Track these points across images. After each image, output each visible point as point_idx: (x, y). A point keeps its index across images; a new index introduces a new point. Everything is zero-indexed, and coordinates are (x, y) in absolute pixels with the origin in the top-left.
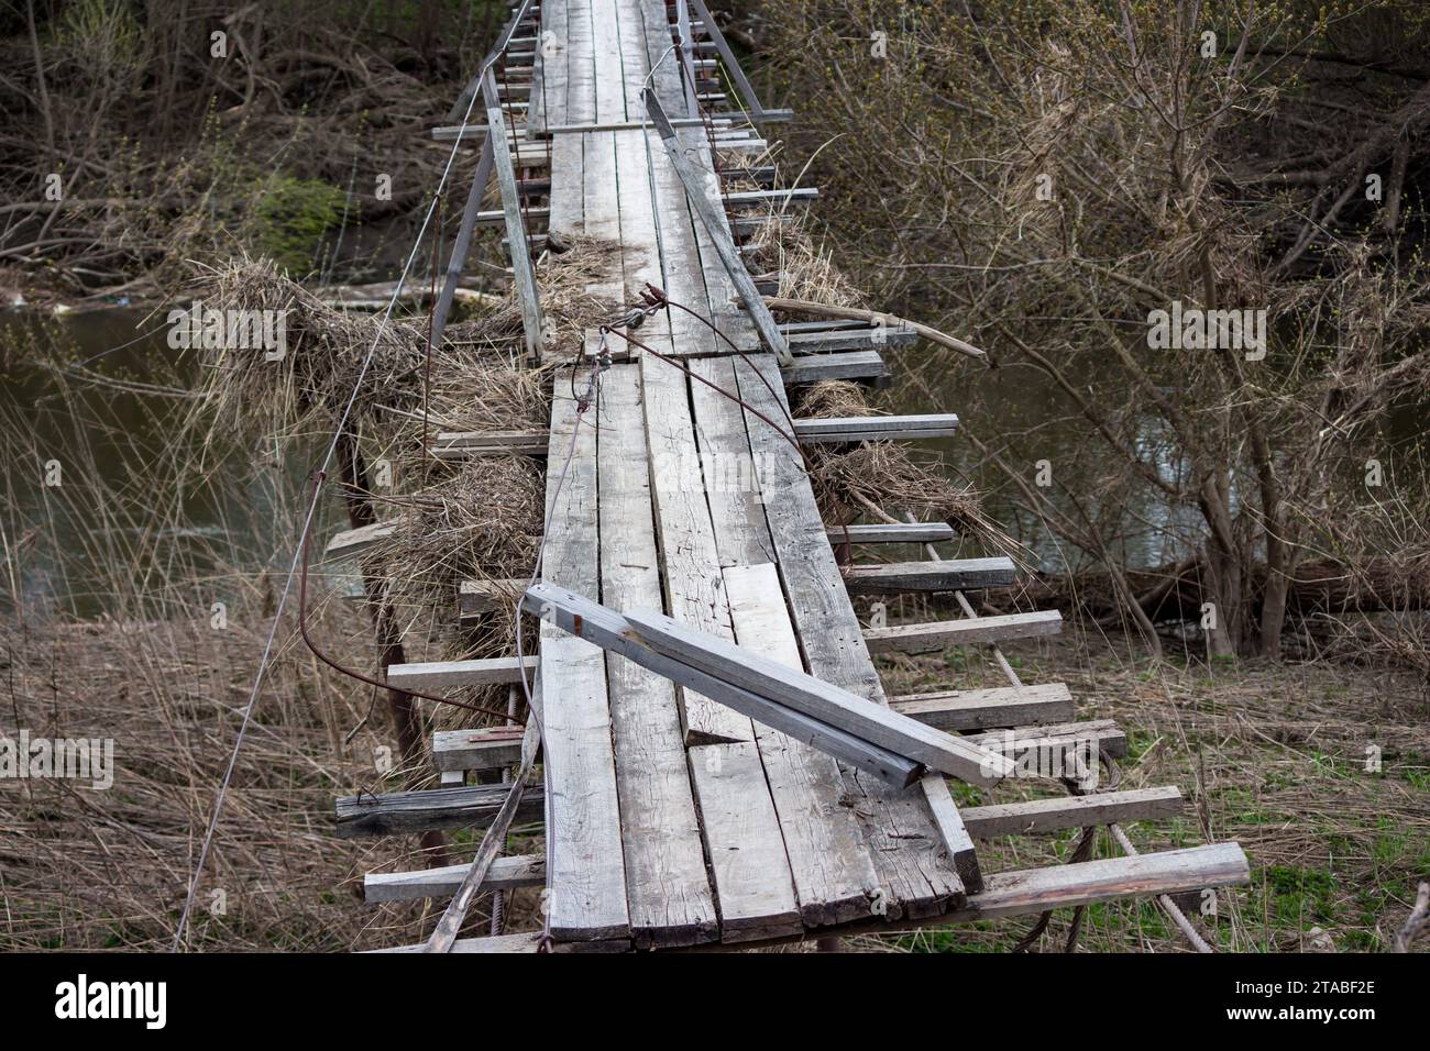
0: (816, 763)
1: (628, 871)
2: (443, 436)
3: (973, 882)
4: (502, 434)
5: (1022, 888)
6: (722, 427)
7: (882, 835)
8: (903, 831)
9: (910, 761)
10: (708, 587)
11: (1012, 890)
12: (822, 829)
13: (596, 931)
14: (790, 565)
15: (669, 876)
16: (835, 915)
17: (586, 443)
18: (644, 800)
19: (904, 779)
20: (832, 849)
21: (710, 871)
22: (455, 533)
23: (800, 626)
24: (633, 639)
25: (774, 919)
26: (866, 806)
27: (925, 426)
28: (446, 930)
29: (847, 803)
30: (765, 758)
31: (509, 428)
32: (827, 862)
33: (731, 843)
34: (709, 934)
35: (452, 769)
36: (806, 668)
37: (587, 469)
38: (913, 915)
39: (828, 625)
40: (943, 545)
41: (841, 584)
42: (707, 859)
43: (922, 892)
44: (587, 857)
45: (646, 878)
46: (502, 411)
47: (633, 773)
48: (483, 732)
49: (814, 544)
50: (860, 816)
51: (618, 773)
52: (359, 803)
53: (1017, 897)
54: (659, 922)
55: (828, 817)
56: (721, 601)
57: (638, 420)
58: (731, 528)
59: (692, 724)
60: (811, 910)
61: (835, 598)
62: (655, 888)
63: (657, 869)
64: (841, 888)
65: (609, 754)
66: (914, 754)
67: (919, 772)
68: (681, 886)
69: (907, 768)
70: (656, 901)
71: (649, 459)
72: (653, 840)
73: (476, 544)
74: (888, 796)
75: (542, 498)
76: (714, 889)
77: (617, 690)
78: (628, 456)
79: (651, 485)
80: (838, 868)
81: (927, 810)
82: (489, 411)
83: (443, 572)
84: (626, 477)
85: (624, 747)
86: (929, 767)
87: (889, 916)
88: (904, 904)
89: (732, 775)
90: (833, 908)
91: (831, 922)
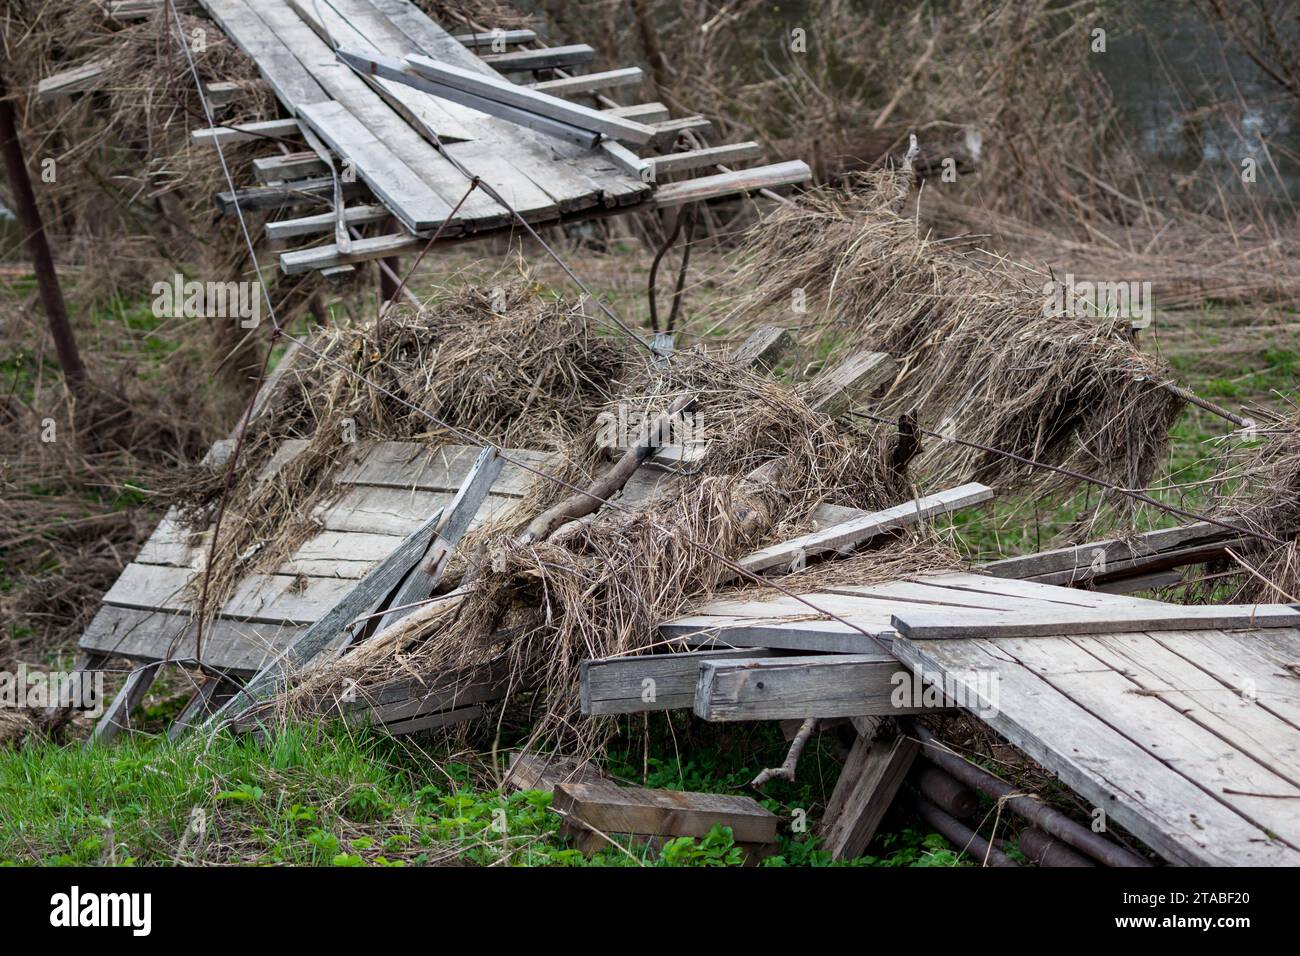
1: (442, 199)
7: (588, 172)
8: (600, 168)
9: (591, 131)
12: (550, 170)
13: (442, 223)
16: (578, 204)
19: (590, 143)
20: (562, 178)
24: (410, 73)
25: (544, 208)
26: (569, 162)
28: (341, 237)
29: (559, 159)
30: (493, 148)
32: (562, 183)
35: (273, 179)
38: (622, 204)
43: (624, 190)
50: (570, 165)
53: (679, 195)
54: (475, 215)
55: (550, 166)
59: (439, 133)
60: (565, 203)
64: (578, 191)
66: (596, 128)
67: (599, 138)
68: (478, 202)
69: (589, 136)
80: (571, 184)
86: (604, 135)
87: (608, 205)
88: (616, 198)
89: (476, 155)
90: (577, 201)
91: (576, 209)
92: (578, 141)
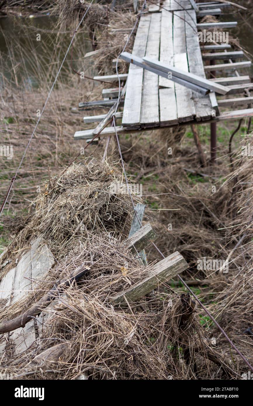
0: (187, 92)
1: (141, 113)
2: (113, 30)
3: (218, 114)
4: (127, 29)
5: (228, 115)
6: (179, 26)
7: (199, 105)
8: (204, 104)
9: (207, 89)
10: (169, 58)
11: (227, 115)
12: (186, 104)
13: (132, 124)
14: (190, 53)
15: (150, 114)
16: (185, 120)
17: (146, 30)
18: (147, 100)
19: (205, 93)
20: (187, 107)
21: (159, 113)
22: (111, 49)
23: (189, 65)
24: (144, 64)
25: (172, 121)
26: (197, 100)
27: (229, 25)
28: (100, 126)
29: (192, 98)
30: (176, 91)
31: (129, 27)
32: (185, 110)
33: (165, 107)
34: (157, 124)
35: (107, 97)
36: (189, 72)
37: (145, 35)
38: (203, 120)
39: (196, 65)
40: (228, 50)
41: (201, 57)
42: (159, 111)
43: (205, 115)
44: (133, 110)
45: (145, 114)
46: (128, 24)
47: (146, 95)
48: (114, 89)
49: (196, 49)
50: (195, 101)
51: (142, 95)
52: (84, 104)
53: (227, 117)
54: (146, 122)
55: (187, 101)
56: (172, 61)
57: (159, 25)
58: (177, 46)
59: (160, 84)
60: (180, 119)
61: (199, 60)
62: (147, 116)
63: (148, 112)
64: (187, 114)
65: (141, 91)
66: (208, 88)
67: (209, 92)
68: (152, 115)
69: (205, 91)
70: (146, 118)
71: (160, 32)
72: (148, 107)
73: (117, 51)
74: (202, 97)
75: (134, 42)
76: (160, 116)
77: (145, 79)
78: (156, 32)
79: (160, 38)
80: (187, 111)
81: (210, 100)
82: (124, 24)
83: (109, 58)
84: (155, 37)
85: (145, 90)
86: (211, 91)
87: (198, 120)
88: (201, 118)
89: (167, 94)
90: (185, 118)
91: (184, 121)
92: (201, 92)
